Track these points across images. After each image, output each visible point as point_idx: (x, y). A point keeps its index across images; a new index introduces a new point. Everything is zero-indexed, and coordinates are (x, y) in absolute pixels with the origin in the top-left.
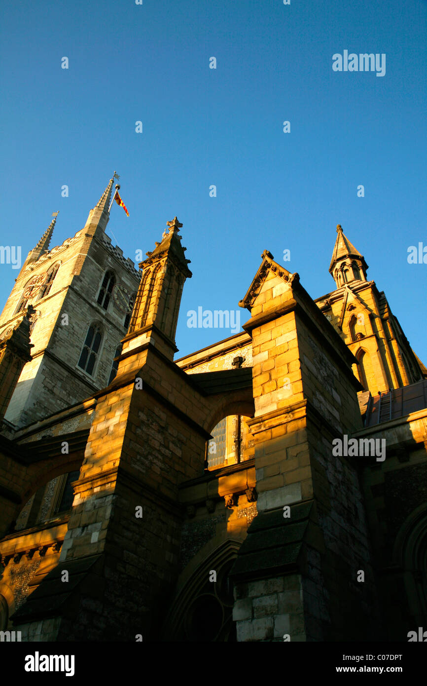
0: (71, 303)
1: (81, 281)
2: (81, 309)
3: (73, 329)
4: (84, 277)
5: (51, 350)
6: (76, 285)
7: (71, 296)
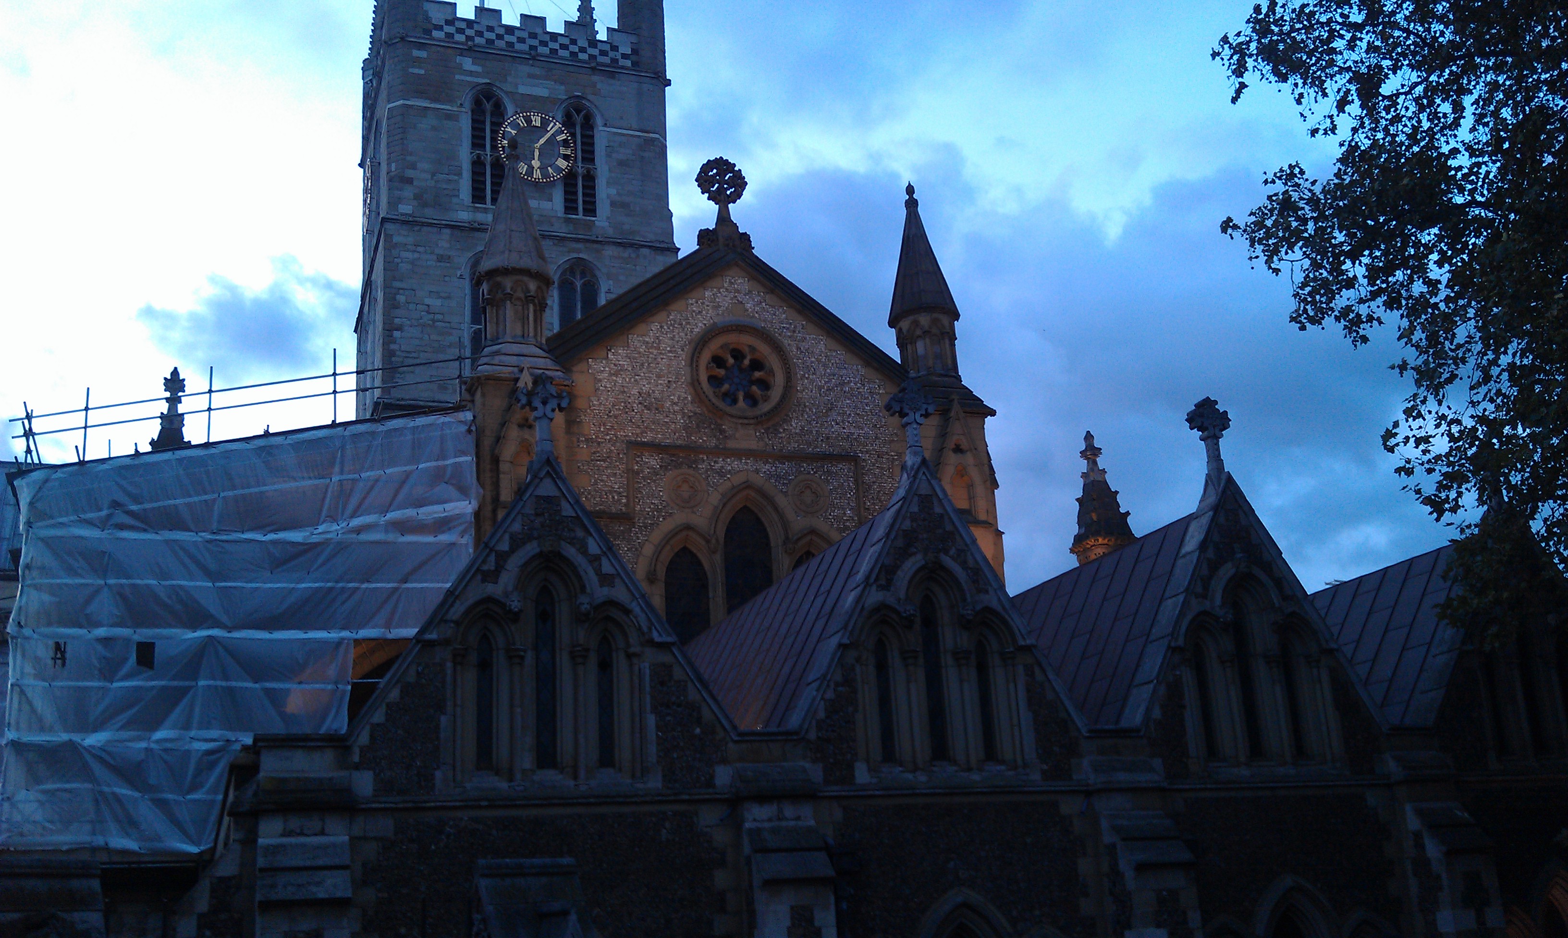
0: (404, 254)
1: (410, 181)
2: (432, 253)
3: (428, 312)
4: (413, 166)
5: (396, 394)
6: (400, 200)
7: (396, 239)
